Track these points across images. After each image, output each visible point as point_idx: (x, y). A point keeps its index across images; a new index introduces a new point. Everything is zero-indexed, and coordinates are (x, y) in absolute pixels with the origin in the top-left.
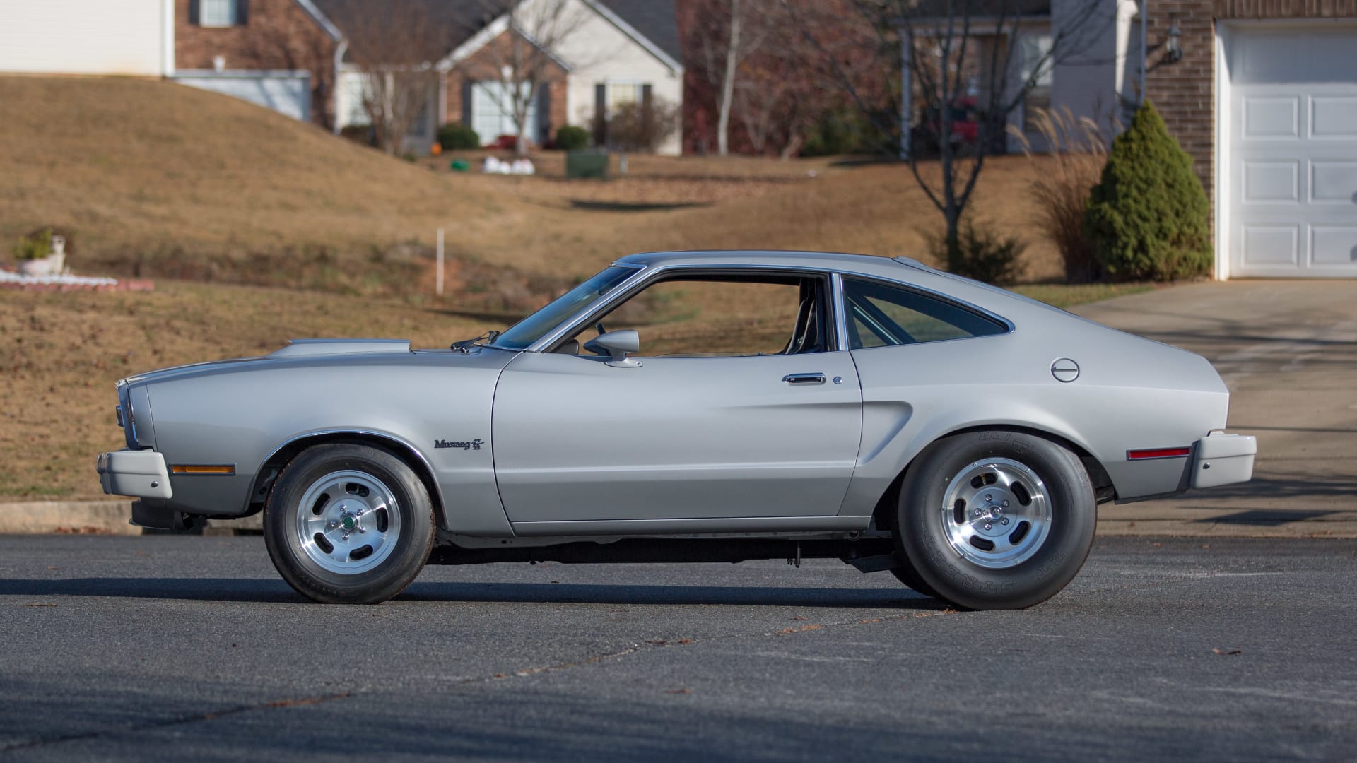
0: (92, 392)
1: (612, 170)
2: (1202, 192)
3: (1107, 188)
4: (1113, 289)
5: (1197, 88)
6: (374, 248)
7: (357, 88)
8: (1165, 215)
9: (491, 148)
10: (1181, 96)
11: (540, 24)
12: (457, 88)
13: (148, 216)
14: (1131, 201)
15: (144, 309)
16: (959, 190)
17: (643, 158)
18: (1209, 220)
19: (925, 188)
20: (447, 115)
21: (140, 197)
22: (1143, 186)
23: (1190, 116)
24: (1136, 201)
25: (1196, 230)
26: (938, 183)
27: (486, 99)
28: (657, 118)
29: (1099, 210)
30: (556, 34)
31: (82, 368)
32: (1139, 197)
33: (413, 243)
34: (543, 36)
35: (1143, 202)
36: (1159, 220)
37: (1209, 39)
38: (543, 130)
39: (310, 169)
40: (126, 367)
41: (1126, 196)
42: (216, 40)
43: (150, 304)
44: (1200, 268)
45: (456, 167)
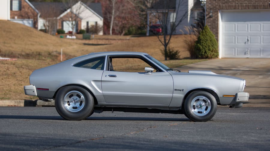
0: (9, 79)
1: (91, 38)
2: (217, 42)
3: (199, 41)
4: (200, 60)
5: (215, 23)
6: (49, 52)
7: (42, 22)
8: (210, 46)
9: (67, 34)
10: (212, 24)
11: (77, 11)
12: (60, 22)
13: (6, 46)
14: (203, 44)
15: (16, 64)
16: (167, 42)
17: (96, 35)
18: (218, 47)
19: (160, 41)
20: (59, 27)
21: (5, 43)
22: (206, 41)
23: (214, 28)
24: (204, 43)
25: (216, 49)
26: (163, 40)
27: (66, 24)
28: (98, 28)
29: (197, 45)
30: (80, 12)
31: (7, 75)
32: (205, 43)
33: (56, 51)
34: (77, 13)
35: (206, 44)
36: (209, 47)
37: (218, 13)
38: (77, 30)
39: (36, 38)
40: (15, 75)
41: (203, 43)
42: (15, 13)
43: (17, 63)
44: (216, 56)
45: (61, 37)
